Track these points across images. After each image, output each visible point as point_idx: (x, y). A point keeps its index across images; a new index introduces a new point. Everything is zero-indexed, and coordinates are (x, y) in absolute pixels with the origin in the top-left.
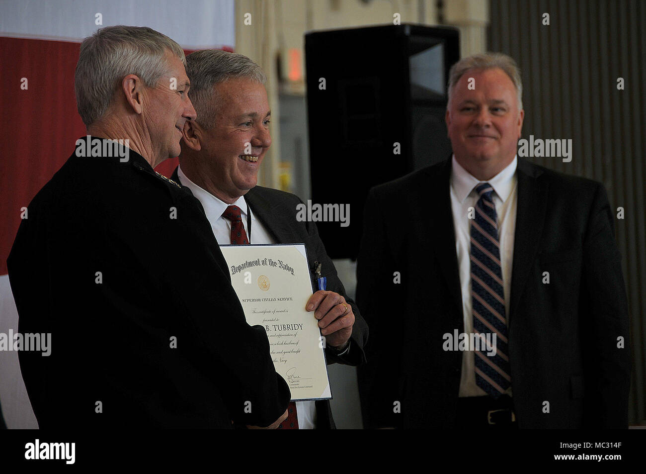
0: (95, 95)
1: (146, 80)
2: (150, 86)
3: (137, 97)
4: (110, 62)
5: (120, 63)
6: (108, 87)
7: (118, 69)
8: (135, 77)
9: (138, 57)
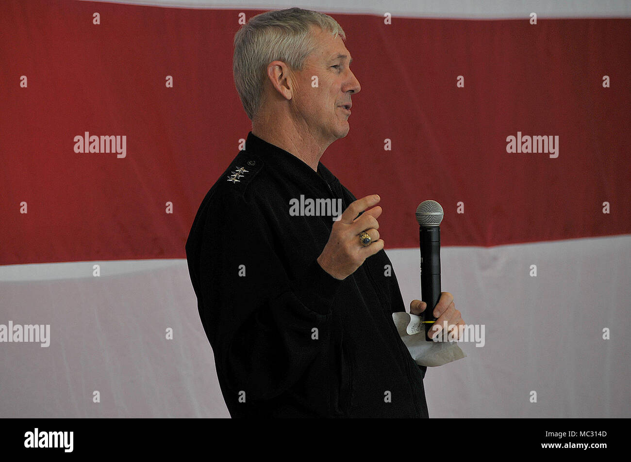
0: (246, 88)
1: (292, 64)
2: (296, 68)
3: (285, 83)
4: (254, 51)
5: (264, 50)
6: (256, 77)
7: (262, 57)
8: (280, 63)
9: (281, 41)
